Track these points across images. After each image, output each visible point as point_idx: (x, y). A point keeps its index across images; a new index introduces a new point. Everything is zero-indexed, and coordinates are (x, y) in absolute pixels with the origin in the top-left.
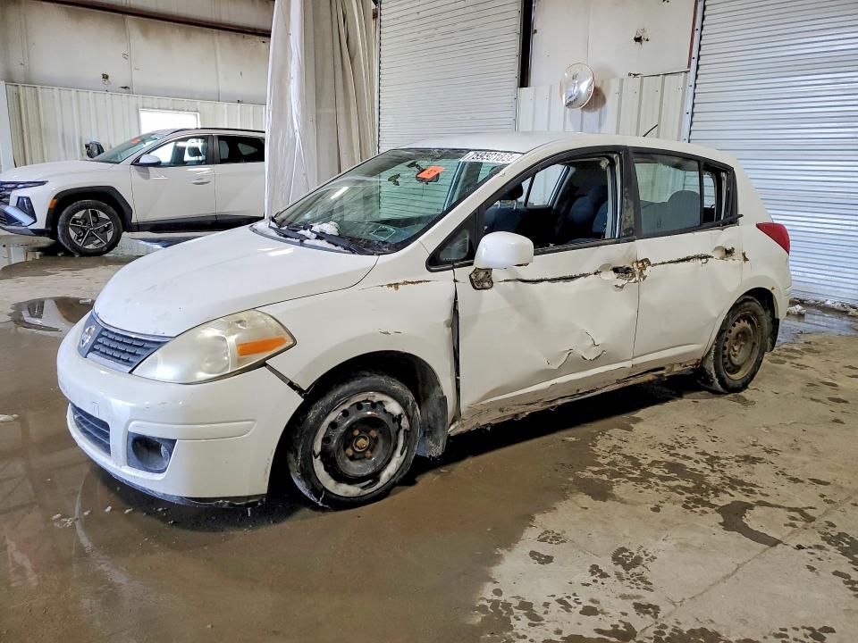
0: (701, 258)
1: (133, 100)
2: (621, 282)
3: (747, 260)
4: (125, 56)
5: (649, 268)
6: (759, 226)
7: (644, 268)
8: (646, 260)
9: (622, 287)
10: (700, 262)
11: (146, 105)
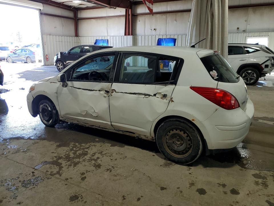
0: (145, 95)
1: (245, 34)
2: (105, 95)
3: (173, 101)
4: (246, 21)
5: (114, 93)
6: (192, 88)
7: (113, 92)
8: (114, 90)
9: (105, 97)
10: (144, 96)
11: (249, 36)
